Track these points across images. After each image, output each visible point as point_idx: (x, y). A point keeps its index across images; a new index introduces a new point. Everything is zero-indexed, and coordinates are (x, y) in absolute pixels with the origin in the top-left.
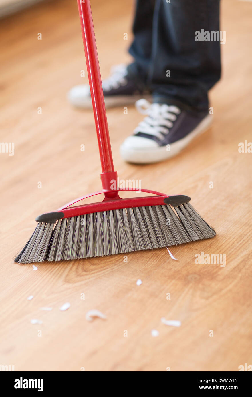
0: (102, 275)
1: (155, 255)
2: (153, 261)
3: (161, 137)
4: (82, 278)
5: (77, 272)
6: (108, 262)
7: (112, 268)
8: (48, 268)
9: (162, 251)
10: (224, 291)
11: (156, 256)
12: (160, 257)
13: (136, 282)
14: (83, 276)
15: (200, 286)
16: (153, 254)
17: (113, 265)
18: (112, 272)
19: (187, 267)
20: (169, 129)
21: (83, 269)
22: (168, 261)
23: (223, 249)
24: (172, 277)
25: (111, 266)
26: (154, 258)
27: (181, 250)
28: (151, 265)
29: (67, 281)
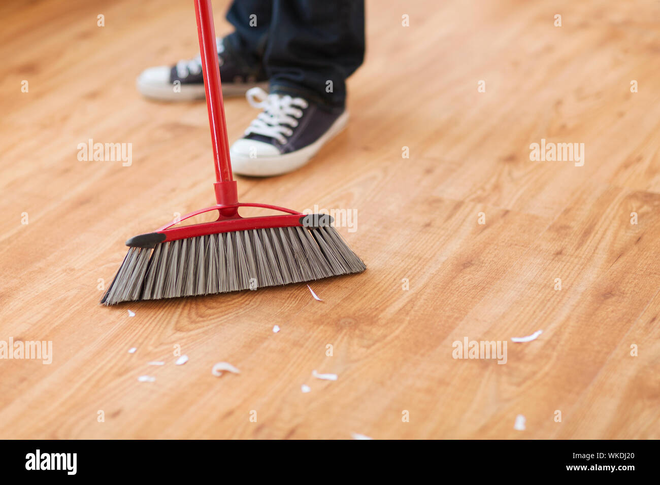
0: (225, 320)
1: (292, 295)
2: (291, 303)
3: (283, 141)
4: (199, 325)
5: (190, 318)
6: (230, 305)
7: (237, 312)
8: (149, 314)
9: (301, 290)
10: (389, 338)
11: (294, 297)
12: (300, 298)
13: (272, 328)
14: (198, 322)
15: (357, 332)
16: (289, 295)
17: (238, 308)
18: (237, 317)
19: (336, 309)
20: (294, 129)
21: (197, 314)
22: (310, 303)
23: (383, 286)
24: (319, 321)
25: (234, 310)
26: (292, 299)
27: (326, 289)
28: (289, 308)
29: (178, 329)
